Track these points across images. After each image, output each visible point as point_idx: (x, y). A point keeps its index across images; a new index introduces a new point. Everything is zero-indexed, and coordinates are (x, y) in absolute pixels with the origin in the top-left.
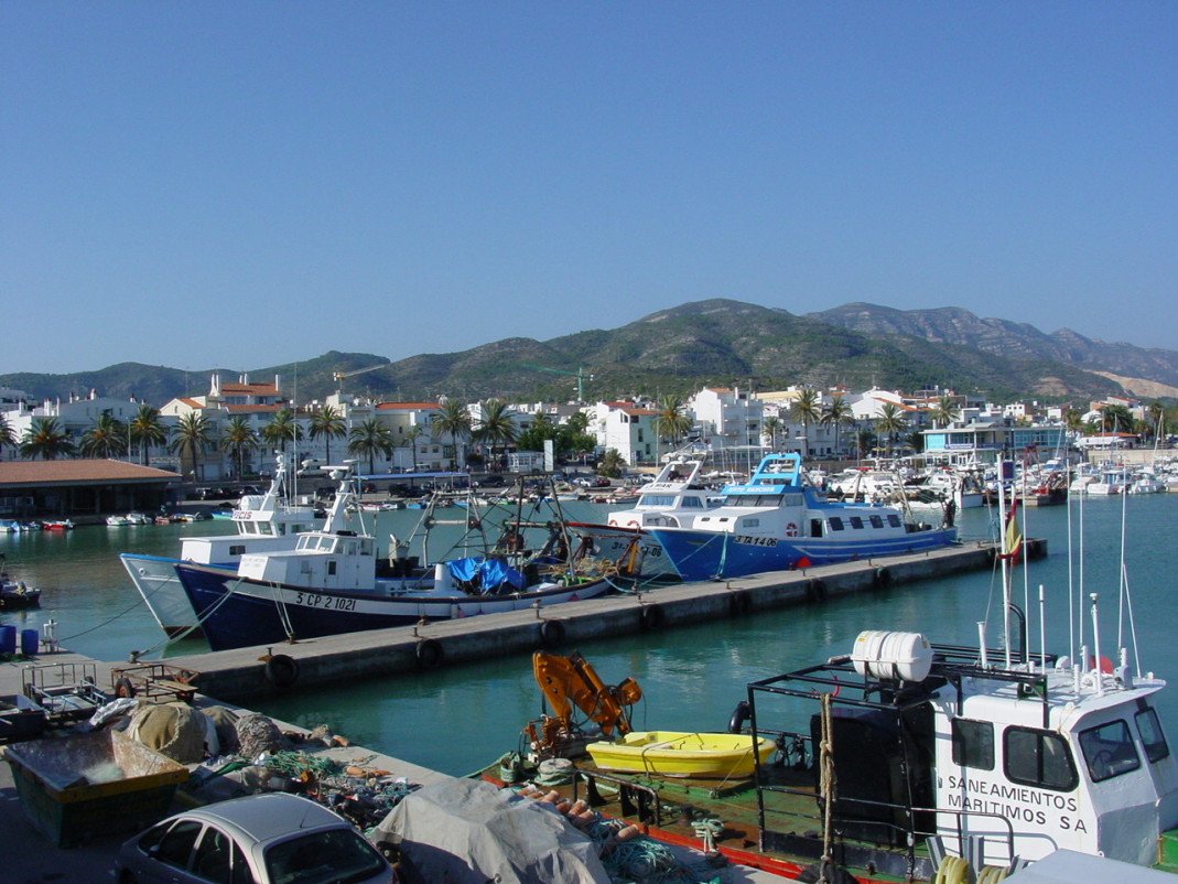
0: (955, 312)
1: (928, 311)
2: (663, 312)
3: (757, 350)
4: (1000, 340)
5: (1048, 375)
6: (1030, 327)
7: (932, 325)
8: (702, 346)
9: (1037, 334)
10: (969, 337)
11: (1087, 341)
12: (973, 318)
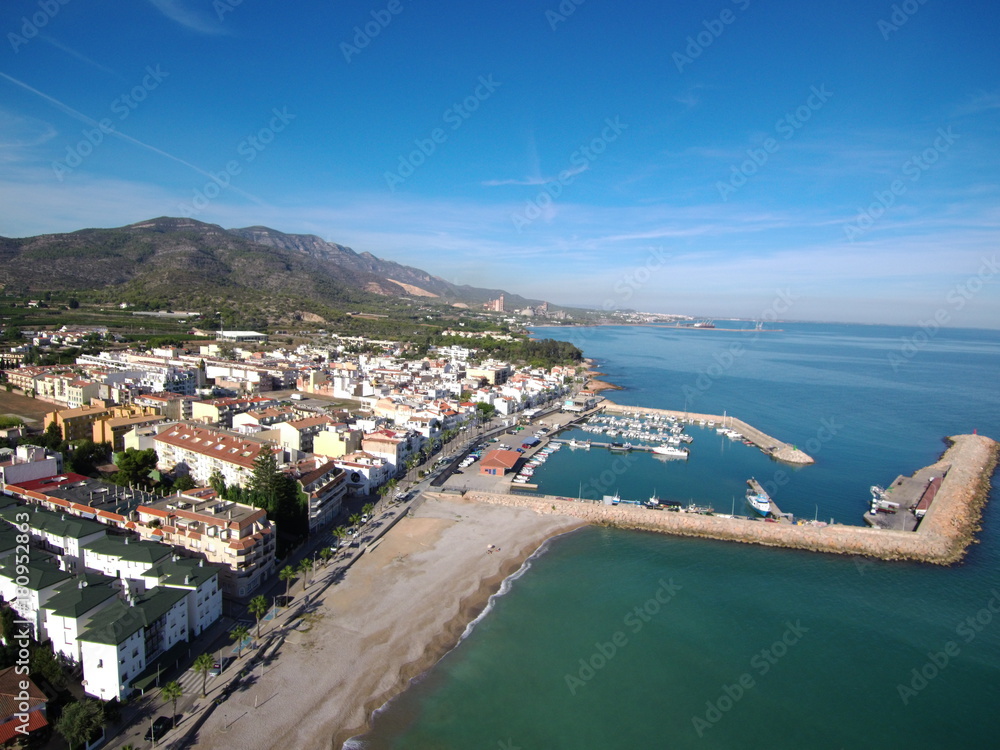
0: (313, 238)
1: (300, 236)
2: (151, 222)
3: (233, 259)
4: (338, 256)
5: (372, 281)
6: (350, 249)
7: (303, 244)
8: (202, 255)
9: (354, 253)
10: (322, 253)
11: (377, 259)
12: (323, 242)
